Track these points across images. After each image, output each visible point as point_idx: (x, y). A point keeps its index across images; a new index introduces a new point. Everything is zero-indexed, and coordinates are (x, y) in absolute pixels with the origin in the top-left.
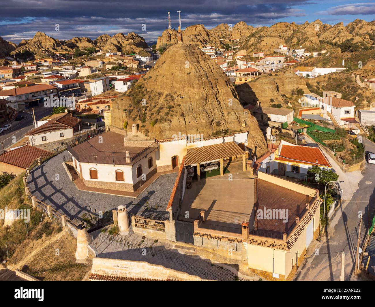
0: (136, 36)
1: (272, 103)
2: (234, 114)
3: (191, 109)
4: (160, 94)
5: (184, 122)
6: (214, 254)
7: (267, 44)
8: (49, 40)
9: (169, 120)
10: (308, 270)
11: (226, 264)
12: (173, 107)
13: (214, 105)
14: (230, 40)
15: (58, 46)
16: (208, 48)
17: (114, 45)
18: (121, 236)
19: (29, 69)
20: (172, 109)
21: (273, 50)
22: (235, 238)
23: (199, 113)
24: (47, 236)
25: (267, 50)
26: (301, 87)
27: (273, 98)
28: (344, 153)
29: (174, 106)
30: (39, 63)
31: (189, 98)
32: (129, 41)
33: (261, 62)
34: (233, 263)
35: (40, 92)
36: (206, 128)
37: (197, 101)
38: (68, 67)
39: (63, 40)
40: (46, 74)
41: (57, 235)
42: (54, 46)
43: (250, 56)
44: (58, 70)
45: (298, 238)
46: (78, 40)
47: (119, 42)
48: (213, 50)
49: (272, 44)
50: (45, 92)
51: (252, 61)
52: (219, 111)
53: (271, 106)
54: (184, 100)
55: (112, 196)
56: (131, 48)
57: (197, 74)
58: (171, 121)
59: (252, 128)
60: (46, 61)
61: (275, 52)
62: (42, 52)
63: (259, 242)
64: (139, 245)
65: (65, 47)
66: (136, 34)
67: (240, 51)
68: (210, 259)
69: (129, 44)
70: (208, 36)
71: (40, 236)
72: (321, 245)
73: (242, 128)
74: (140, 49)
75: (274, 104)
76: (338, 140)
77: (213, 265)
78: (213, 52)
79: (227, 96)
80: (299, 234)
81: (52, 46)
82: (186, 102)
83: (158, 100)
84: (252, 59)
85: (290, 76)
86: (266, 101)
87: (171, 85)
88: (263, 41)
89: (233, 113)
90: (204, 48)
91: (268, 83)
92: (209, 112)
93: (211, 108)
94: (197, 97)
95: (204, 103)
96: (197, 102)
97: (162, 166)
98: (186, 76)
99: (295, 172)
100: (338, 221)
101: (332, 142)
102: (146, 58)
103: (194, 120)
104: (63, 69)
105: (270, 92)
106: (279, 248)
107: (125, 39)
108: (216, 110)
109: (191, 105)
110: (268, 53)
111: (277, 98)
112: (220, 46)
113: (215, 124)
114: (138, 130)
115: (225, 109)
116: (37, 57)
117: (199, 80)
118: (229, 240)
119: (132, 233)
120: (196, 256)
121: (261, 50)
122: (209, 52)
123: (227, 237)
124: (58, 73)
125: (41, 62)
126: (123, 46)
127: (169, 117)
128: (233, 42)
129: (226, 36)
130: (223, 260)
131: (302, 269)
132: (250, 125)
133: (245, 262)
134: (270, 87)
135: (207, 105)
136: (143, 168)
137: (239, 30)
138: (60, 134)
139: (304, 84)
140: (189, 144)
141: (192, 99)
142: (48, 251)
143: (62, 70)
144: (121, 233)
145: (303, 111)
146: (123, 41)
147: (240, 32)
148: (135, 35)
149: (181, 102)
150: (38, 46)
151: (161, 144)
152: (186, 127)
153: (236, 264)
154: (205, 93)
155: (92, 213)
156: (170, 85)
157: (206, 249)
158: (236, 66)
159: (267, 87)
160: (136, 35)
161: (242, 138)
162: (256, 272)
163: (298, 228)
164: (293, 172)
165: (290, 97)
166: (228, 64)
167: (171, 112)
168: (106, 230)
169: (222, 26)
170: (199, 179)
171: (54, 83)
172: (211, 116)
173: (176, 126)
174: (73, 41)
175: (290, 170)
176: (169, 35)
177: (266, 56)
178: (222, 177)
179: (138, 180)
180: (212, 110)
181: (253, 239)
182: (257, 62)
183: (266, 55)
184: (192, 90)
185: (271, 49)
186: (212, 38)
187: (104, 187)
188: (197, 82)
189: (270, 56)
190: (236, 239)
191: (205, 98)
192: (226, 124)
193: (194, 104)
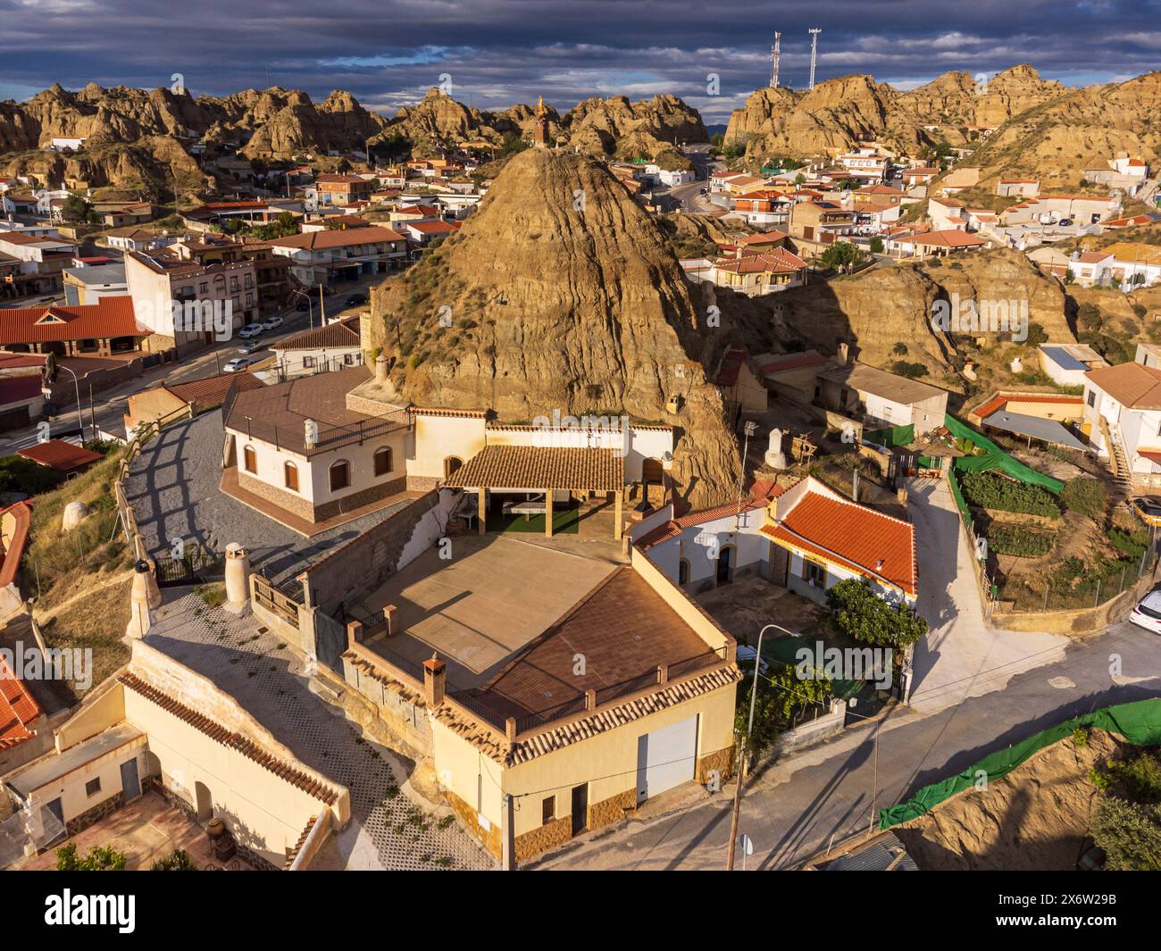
0: (676, 106)
1: (898, 358)
2: (651, 371)
3: (519, 339)
4: (463, 285)
5: (490, 372)
6: (377, 716)
7: (1062, 152)
8: (454, 110)
9: (453, 358)
10: (607, 848)
11: (390, 750)
12: (474, 325)
13: (596, 334)
14: (964, 131)
15: (471, 128)
16: (864, 153)
17: (597, 130)
18: (224, 611)
19: (388, 184)
20: (469, 331)
21: (1076, 175)
22: (417, 692)
23: (539, 351)
24: (107, 571)
25: (1056, 172)
26: (1040, 317)
27: (908, 341)
28: (1029, 566)
29: (478, 323)
30: (414, 171)
31: (522, 306)
32: (640, 122)
33: (1022, 214)
34: (407, 755)
35: (366, 245)
36: (549, 398)
37: (539, 317)
38: (464, 186)
39: (490, 110)
40: (406, 202)
41: (122, 575)
42: (463, 126)
43: (985, 189)
44: (437, 191)
45: (562, 744)
46: (524, 113)
47: (612, 123)
48: (878, 162)
49: (1079, 152)
50: (379, 247)
51: (987, 207)
52: (610, 354)
53: (891, 365)
54: (505, 309)
55: (268, 520)
56: (639, 141)
57: (558, 239)
58: (458, 363)
59: (698, 421)
60: (430, 167)
61: (1084, 183)
62: (429, 142)
63: (457, 721)
64: (242, 643)
65: (487, 130)
66: (676, 100)
67: (958, 170)
68: (363, 725)
69: (636, 130)
70: (883, 112)
71: (96, 568)
72: (707, 803)
73: (664, 415)
74: (666, 145)
75: (902, 362)
76: (1049, 518)
77: (361, 741)
78: (879, 170)
79: (645, 314)
80: (577, 738)
81: (458, 126)
82: (510, 317)
83: (455, 300)
84: (991, 203)
85: (1006, 276)
86: (880, 347)
87: (489, 265)
88: (1048, 138)
89: (648, 367)
90: (852, 154)
91: (898, 290)
92: (574, 352)
93: (584, 341)
94: (543, 306)
95: (563, 326)
96: (541, 321)
97: (421, 478)
98: (525, 245)
99: (811, 582)
100: (827, 760)
101: (1022, 521)
102: (673, 173)
103: (518, 369)
104: (448, 190)
105: (900, 319)
106: (488, 751)
107: (630, 113)
108: (598, 350)
109: (522, 326)
110: (1057, 183)
111: (921, 345)
112: (912, 149)
113: (584, 391)
114: (388, 373)
115: (632, 352)
116: (415, 154)
117: (561, 258)
118: (402, 693)
119: (248, 611)
120: (338, 709)
121: (1032, 173)
122: (864, 165)
123: (403, 686)
124: (436, 200)
125: (419, 167)
126: (622, 134)
127: (456, 352)
128: (973, 139)
129: (953, 117)
130: (389, 740)
131: (591, 841)
132: (692, 411)
133: (429, 761)
134: (903, 302)
135: (571, 333)
136: (352, 471)
137: (1006, 97)
138: (345, 356)
139: (1053, 309)
140: (493, 434)
141: (527, 311)
142: (95, 601)
143: (446, 193)
144: (226, 607)
145: (1012, 399)
146: (624, 120)
147: (1006, 103)
148: (673, 102)
149: (498, 315)
150: (428, 125)
151: (419, 417)
152: (492, 384)
153: (412, 760)
154: (569, 299)
155: (205, 547)
156: (486, 264)
157: (364, 700)
158: (923, 221)
159: (891, 303)
160: (677, 103)
161: (654, 444)
162: (449, 796)
163: (585, 721)
164: (807, 580)
165: (989, 346)
166: (901, 212)
167: (464, 338)
168: (202, 591)
169: (949, 82)
170: (482, 529)
171: (403, 227)
172: (578, 366)
173: (468, 376)
174: (513, 115)
175: (800, 574)
176: (767, 107)
177: (1046, 193)
178: (545, 540)
179: (331, 496)
180: (585, 349)
181: (449, 710)
182: (1005, 214)
183: (1048, 191)
184: (536, 285)
185: (1070, 172)
186: (892, 122)
187: (265, 495)
188: (553, 263)
189: (1064, 194)
190: (418, 696)
191: (567, 310)
192: (621, 397)
193: (533, 326)
